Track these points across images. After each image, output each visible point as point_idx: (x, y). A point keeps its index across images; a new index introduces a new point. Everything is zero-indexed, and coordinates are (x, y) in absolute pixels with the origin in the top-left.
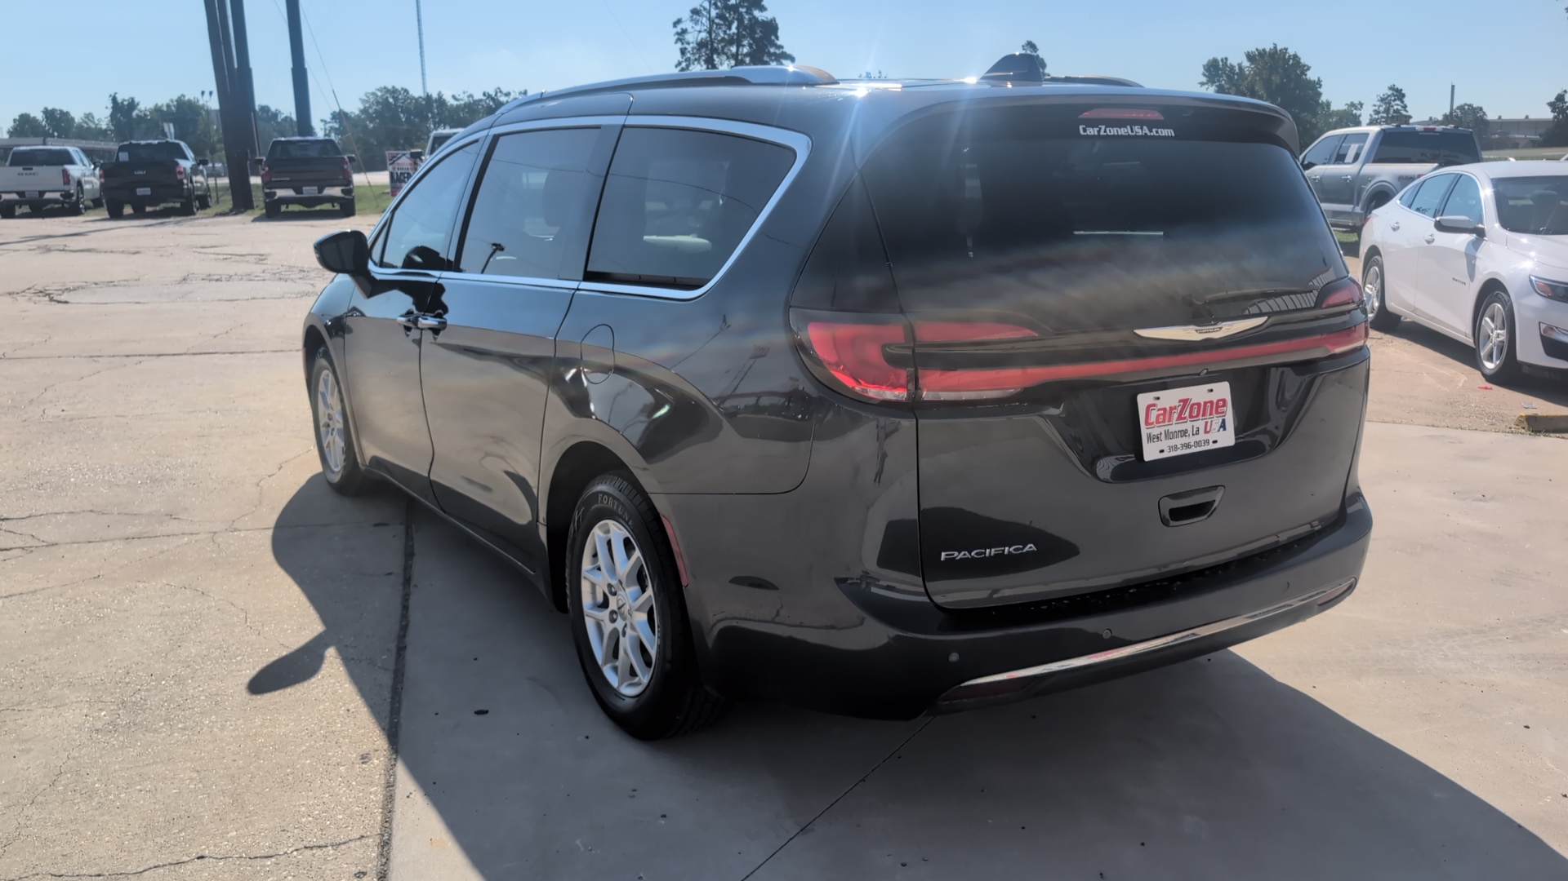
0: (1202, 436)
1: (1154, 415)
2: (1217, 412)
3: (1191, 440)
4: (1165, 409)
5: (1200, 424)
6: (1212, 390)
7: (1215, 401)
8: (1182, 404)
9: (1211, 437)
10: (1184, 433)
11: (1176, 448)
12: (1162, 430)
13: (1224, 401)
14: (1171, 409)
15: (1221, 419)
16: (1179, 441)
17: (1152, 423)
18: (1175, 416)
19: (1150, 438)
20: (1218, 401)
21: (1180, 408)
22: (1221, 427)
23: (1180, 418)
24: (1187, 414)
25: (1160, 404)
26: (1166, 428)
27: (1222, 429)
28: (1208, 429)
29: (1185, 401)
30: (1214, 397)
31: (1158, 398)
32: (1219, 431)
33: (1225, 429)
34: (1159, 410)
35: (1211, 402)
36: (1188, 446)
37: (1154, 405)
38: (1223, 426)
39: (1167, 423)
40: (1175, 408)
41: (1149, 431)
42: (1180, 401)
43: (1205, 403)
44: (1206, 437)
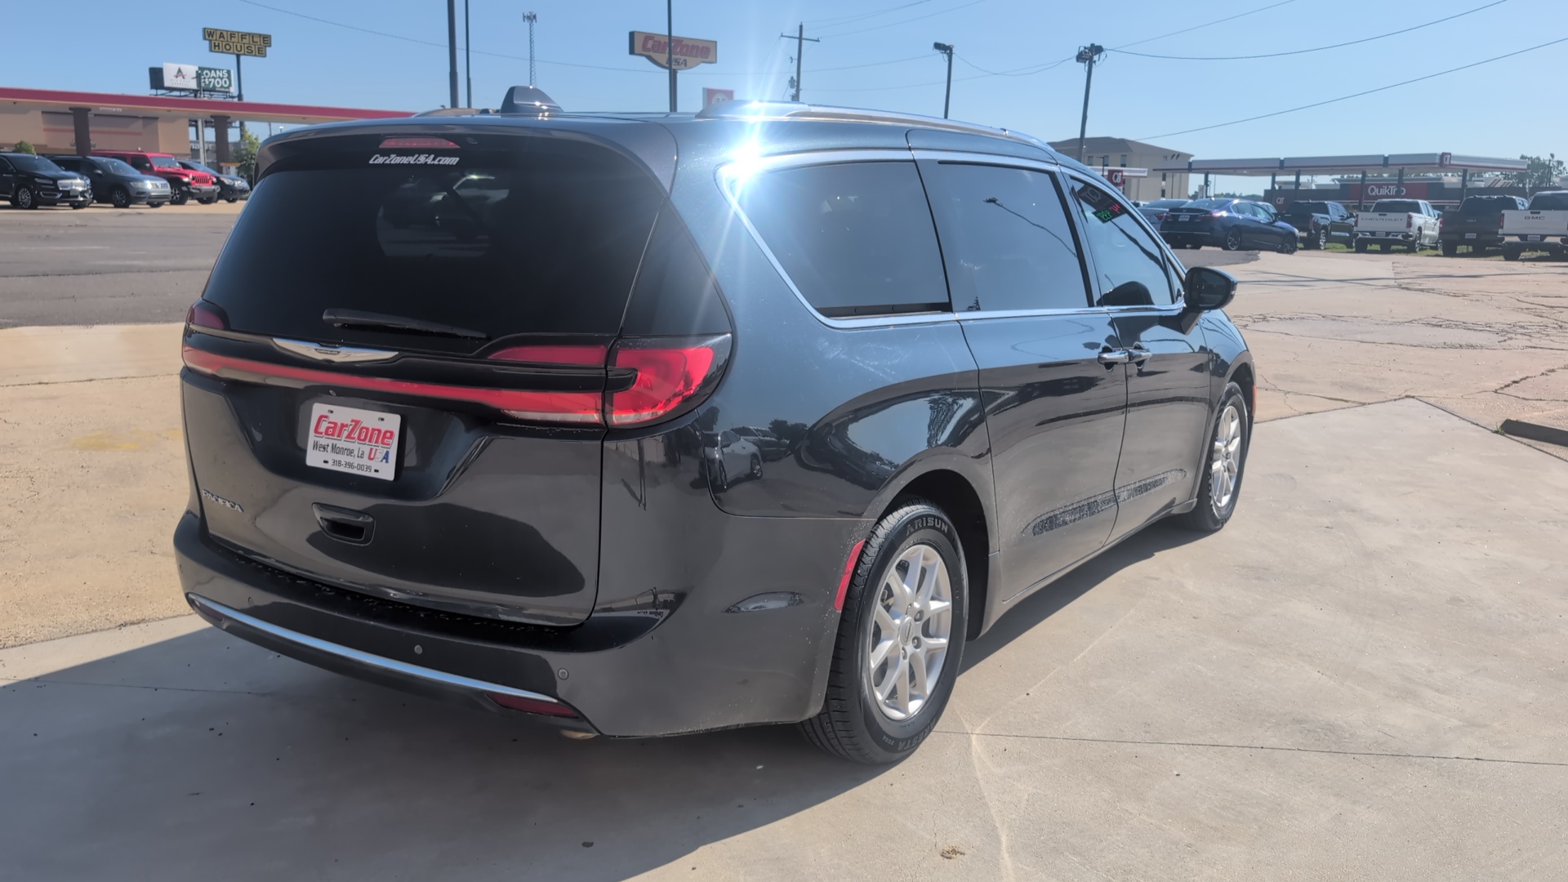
0: (365, 461)
1: (324, 426)
2: (383, 443)
3: (356, 461)
4: (335, 424)
5: (366, 449)
6: (382, 419)
7: (383, 431)
8: (354, 424)
9: (374, 465)
10: (350, 452)
11: (339, 463)
12: (330, 442)
13: (392, 433)
14: (343, 426)
15: (385, 450)
16: (344, 458)
17: (321, 433)
18: (345, 433)
19: (316, 446)
20: (386, 432)
21: (351, 427)
22: (384, 458)
23: (349, 436)
24: (356, 435)
25: (332, 418)
26: (335, 442)
27: (384, 461)
28: (372, 457)
29: (357, 422)
30: (383, 427)
31: (332, 412)
32: (382, 461)
33: (387, 462)
34: (330, 423)
35: (379, 431)
36: (350, 465)
37: (326, 417)
38: (386, 458)
39: (335, 437)
40: (347, 426)
41: (317, 439)
42: (352, 421)
43: (374, 430)
44: (370, 463)
